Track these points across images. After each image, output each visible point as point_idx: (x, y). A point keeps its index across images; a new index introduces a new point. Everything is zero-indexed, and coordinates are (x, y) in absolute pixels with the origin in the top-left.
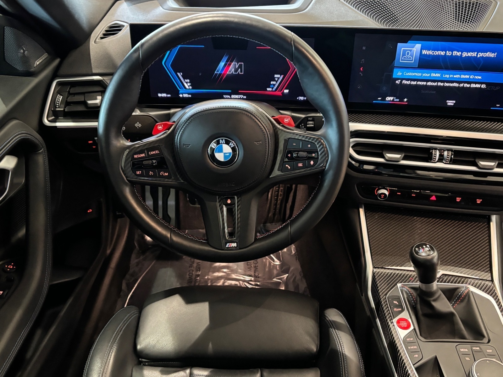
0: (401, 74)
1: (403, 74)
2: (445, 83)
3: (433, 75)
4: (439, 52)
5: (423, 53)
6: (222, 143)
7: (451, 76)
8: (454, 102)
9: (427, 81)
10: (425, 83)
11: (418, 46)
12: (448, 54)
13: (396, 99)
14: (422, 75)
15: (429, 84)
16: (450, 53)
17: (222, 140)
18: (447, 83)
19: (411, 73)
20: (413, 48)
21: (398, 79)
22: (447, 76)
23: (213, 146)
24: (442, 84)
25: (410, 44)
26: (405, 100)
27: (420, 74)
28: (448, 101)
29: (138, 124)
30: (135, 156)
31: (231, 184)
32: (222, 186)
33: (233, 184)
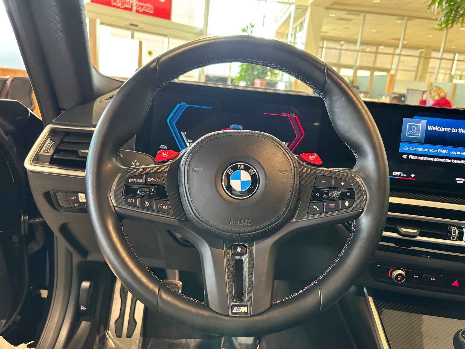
0: (407, 148)
1: (409, 149)
2: (453, 160)
3: (440, 151)
4: (445, 129)
5: (429, 129)
6: (240, 169)
7: (459, 153)
8: (463, 180)
9: (435, 157)
10: (432, 159)
11: (424, 122)
12: (454, 131)
13: (403, 174)
14: (429, 151)
15: (437, 160)
16: (456, 130)
17: (241, 165)
18: (455, 160)
19: (417, 148)
20: (419, 123)
21: (404, 154)
22: (454, 153)
23: (229, 171)
24: (450, 161)
25: (415, 119)
26: (413, 176)
27: (427, 150)
28: (457, 179)
29: (136, 163)
30: (130, 180)
31: (247, 222)
32: (235, 224)
33: (250, 222)
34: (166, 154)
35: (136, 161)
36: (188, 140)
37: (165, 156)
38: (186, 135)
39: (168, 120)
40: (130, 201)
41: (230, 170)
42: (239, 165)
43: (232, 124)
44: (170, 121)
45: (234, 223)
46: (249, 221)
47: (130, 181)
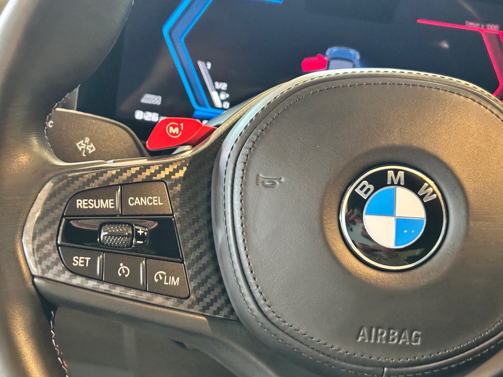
6: (392, 184)
17: (396, 172)
23: (362, 189)
29: (86, 144)
30: (79, 202)
31: (407, 337)
32: (372, 341)
33: (417, 336)
34: (177, 129)
35: (87, 140)
36: (214, 85)
37: (176, 134)
38: (211, 72)
39: (166, 31)
40: (78, 261)
41: (364, 186)
42: (391, 174)
43: (331, 45)
44: (170, 33)
45: (370, 339)
46: (414, 333)
47: (78, 204)
